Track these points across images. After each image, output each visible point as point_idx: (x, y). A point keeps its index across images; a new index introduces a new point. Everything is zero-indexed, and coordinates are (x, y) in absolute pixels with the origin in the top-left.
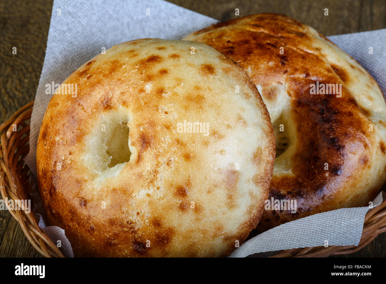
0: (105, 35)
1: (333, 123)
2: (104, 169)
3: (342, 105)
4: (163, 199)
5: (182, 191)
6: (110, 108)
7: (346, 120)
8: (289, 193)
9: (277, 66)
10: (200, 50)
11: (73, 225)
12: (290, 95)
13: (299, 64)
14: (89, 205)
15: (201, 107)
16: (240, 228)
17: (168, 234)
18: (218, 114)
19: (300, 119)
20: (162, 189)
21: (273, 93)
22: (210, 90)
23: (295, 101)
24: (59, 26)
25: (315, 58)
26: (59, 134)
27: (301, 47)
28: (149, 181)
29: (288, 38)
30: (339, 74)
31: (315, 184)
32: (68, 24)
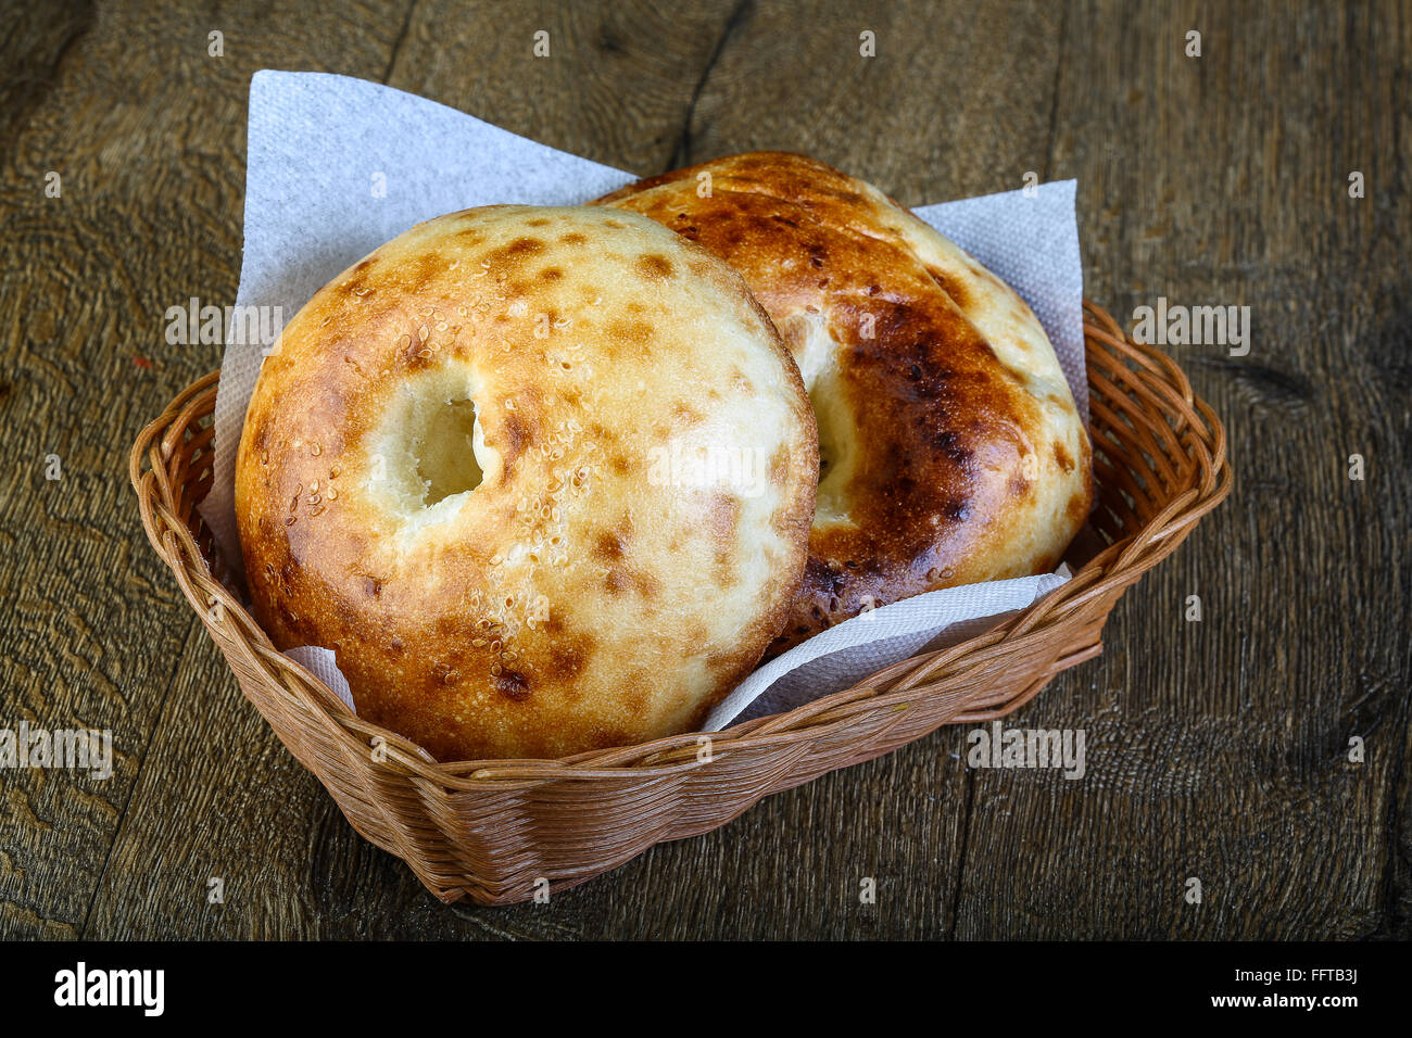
0: (375, 211)
1: (944, 398)
2: (417, 508)
3: (962, 358)
4: (567, 565)
5: (612, 545)
6: (425, 367)
7: (973, 390)
8: (847, 565)
9: (803, 269)
10: (631, 225)
11: (349, 644)
12: (836, 338)
13: (855, 264)
14: (386, 590)
15: (647, 351)
16: (745, 635)
17: (580, 649)
18: (688, 366)
19: (861, 396)
20: (566, 542)
21: (796, 332)
22: (665, 311)
23: (849, 351)
24: (268, 190)
25: (889, 250)
26: (300, 432)
27: (855, 225)
28: (532, 524)
29: (823, 206)
30: (947, 290)
31: (908, 543)
32: (287, 187)
